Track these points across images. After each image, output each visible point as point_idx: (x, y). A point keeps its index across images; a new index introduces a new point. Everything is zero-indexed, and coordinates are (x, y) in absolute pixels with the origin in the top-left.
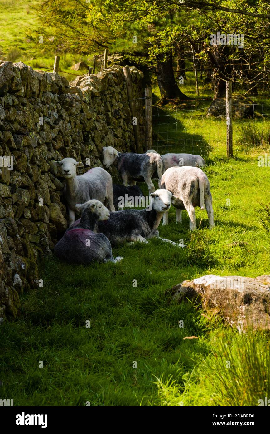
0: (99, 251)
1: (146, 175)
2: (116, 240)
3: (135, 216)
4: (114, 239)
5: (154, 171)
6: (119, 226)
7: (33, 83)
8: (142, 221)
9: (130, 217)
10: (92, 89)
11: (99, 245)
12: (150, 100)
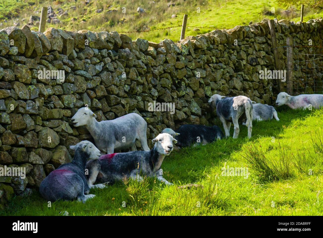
0: (71, 190)
1: (235, 117)
2: (116, 178)
3: (138, 157)
4: (114, 178)
5: (243, 113)
6: (120, 166)
7: (54, 42)
8: (144, 162)
9: (134, 158)
10: (196, 42)
11: (72, 184)
12: (290, 47)
